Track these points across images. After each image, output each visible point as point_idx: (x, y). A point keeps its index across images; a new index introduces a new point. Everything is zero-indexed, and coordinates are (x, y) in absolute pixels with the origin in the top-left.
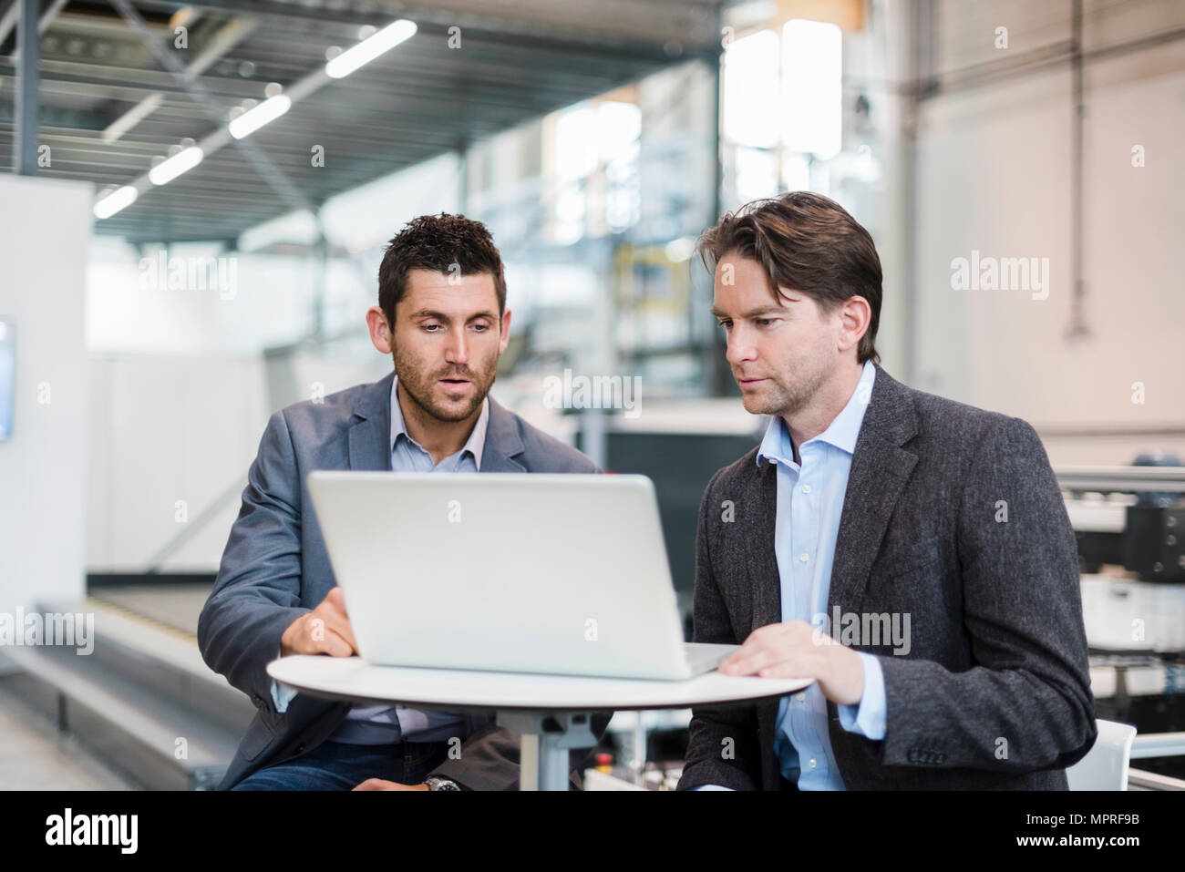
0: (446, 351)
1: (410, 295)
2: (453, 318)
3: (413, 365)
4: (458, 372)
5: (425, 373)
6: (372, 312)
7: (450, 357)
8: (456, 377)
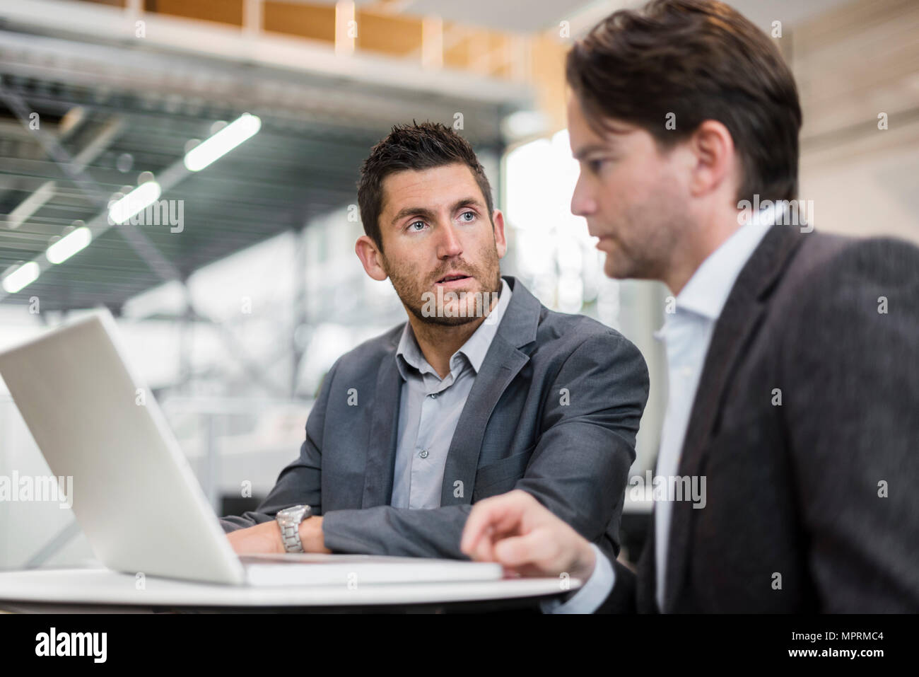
0: (437, 248)
1: (387, 202)
2: (436, 212)
3: (406, 275)
4: (454, 266)
5: (420, 278)
6: (361, 243)
7: (442, 253)
8: (453, 272)
